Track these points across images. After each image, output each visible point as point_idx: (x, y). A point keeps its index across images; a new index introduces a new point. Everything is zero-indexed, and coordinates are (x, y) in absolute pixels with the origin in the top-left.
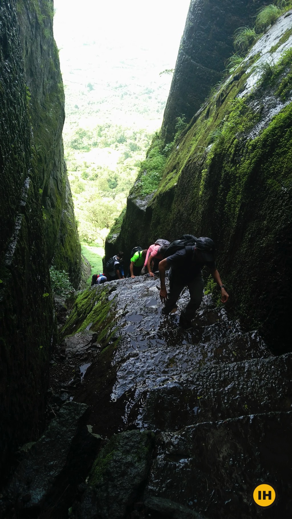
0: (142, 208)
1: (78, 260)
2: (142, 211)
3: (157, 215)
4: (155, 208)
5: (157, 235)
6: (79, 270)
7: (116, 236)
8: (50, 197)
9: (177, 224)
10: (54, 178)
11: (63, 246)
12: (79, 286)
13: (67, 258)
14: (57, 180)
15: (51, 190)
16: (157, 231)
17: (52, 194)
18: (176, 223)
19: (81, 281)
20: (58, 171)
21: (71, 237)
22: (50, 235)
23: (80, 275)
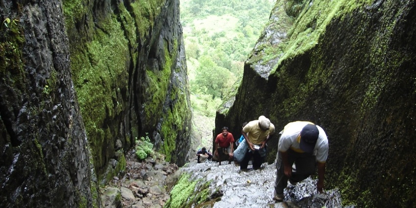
0: (263, 76)
1: (187, 128)
2: (264, 79)
3: (285, 86)
4: (281, 77)
5: (282, 112)
6: (188, 138)
7: (229, 107)
8: (158, 59)
9: (316, 102)
10: (165, 39)
11: (172, 112)
12: (187, 155)
13: (175, 125)
14: (167, 41)
15: (160, 50)
16: (283, 106)
17: (160, 56)
18: (315, 100)
19: (190, 150)
20: (170, 31)
21: (181, 103)
22: (155, 101)
23: (189, 143)
